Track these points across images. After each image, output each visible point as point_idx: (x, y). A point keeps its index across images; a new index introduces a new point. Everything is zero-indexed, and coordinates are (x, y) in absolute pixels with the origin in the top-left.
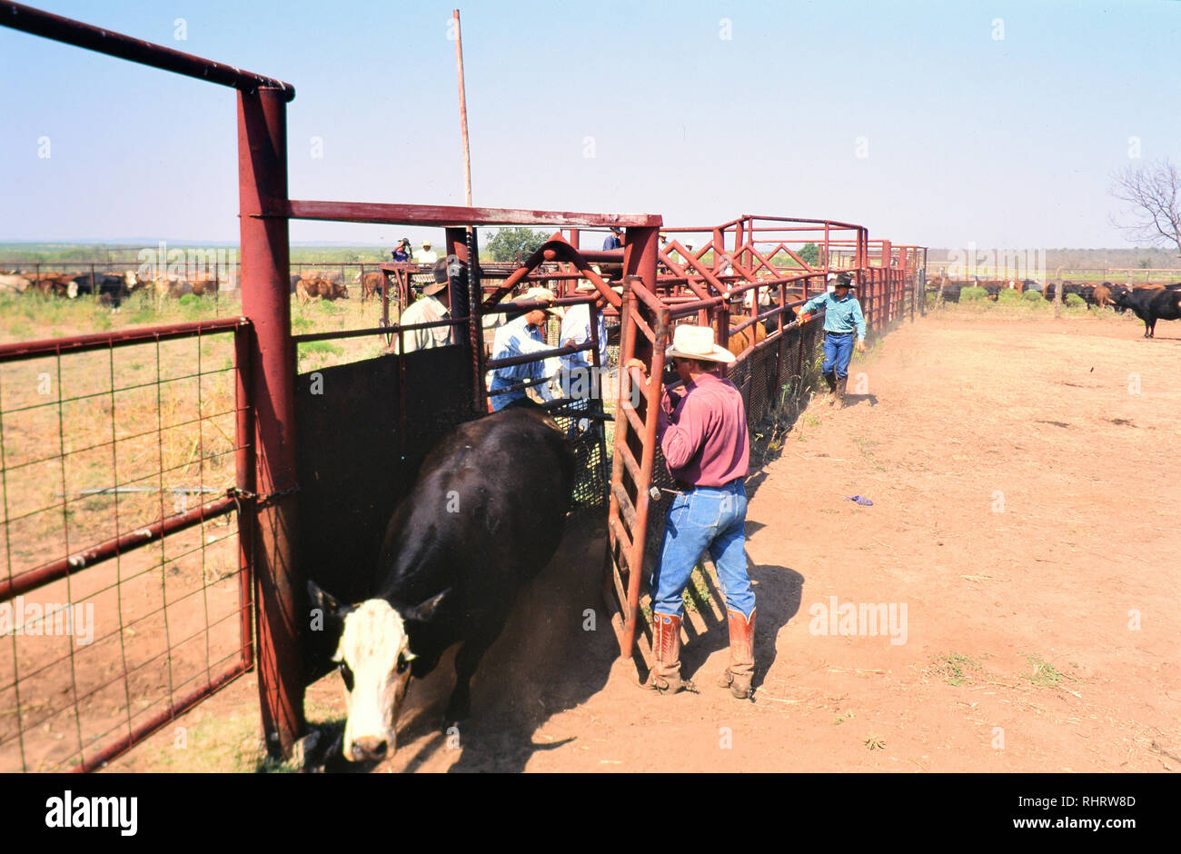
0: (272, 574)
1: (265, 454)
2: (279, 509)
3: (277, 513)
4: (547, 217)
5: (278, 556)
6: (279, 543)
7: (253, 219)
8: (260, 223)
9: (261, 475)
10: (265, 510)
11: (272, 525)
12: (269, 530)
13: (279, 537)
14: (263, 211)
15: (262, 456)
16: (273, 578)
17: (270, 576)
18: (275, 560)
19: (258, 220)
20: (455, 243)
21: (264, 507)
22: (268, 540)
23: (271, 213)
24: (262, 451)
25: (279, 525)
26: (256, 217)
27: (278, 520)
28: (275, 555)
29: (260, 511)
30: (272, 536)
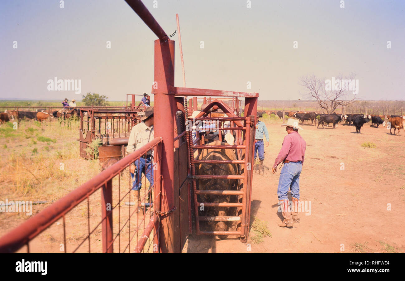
0: (166, 245)
1: (166, 195)
2: (170, 217)
3: (169, 219)
4: (236, 94)
5: (169, 237)
6: (170, 232)
7: (164, 95)
8: (167, 97)
9: (164, 203)
10: (165, 219)
11: (167, 225)
12: (166, 227)
13: (170, 229)
14: (168, 92)
15: (165, 195)
16: (167, 247)
17: (166, 246)
18: (168, 239)
19: (166, 95)
20: (177, 103)
21: (164, 217)
22: (166, 231)
23: (171, 93)
24: (165, 193)
25: (170, 224)
26: (166, 94)
27: (170, 222)
28: (168, 237)
29: (163, 219)
30: (167, 229)
